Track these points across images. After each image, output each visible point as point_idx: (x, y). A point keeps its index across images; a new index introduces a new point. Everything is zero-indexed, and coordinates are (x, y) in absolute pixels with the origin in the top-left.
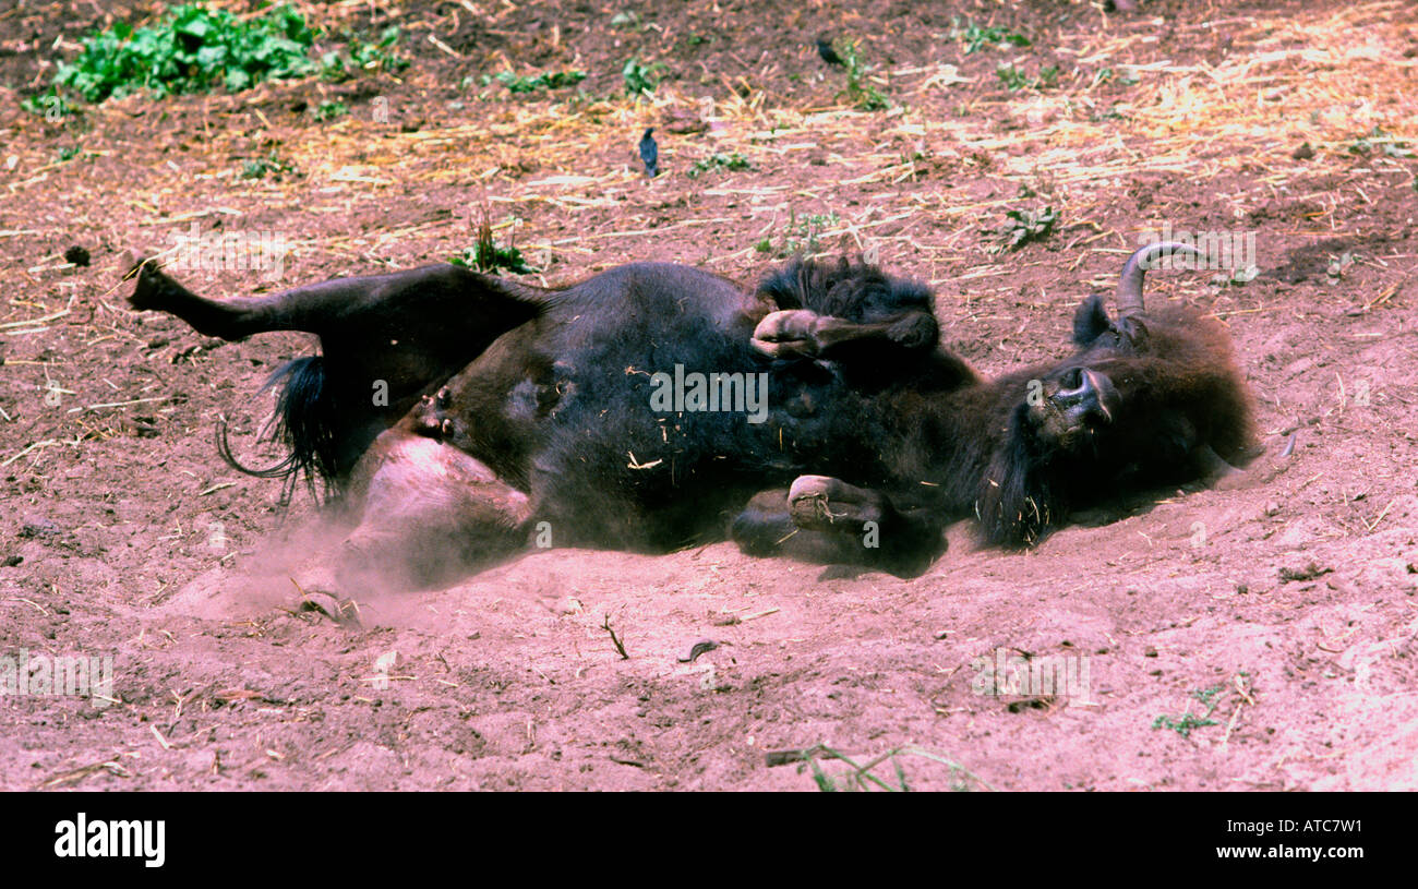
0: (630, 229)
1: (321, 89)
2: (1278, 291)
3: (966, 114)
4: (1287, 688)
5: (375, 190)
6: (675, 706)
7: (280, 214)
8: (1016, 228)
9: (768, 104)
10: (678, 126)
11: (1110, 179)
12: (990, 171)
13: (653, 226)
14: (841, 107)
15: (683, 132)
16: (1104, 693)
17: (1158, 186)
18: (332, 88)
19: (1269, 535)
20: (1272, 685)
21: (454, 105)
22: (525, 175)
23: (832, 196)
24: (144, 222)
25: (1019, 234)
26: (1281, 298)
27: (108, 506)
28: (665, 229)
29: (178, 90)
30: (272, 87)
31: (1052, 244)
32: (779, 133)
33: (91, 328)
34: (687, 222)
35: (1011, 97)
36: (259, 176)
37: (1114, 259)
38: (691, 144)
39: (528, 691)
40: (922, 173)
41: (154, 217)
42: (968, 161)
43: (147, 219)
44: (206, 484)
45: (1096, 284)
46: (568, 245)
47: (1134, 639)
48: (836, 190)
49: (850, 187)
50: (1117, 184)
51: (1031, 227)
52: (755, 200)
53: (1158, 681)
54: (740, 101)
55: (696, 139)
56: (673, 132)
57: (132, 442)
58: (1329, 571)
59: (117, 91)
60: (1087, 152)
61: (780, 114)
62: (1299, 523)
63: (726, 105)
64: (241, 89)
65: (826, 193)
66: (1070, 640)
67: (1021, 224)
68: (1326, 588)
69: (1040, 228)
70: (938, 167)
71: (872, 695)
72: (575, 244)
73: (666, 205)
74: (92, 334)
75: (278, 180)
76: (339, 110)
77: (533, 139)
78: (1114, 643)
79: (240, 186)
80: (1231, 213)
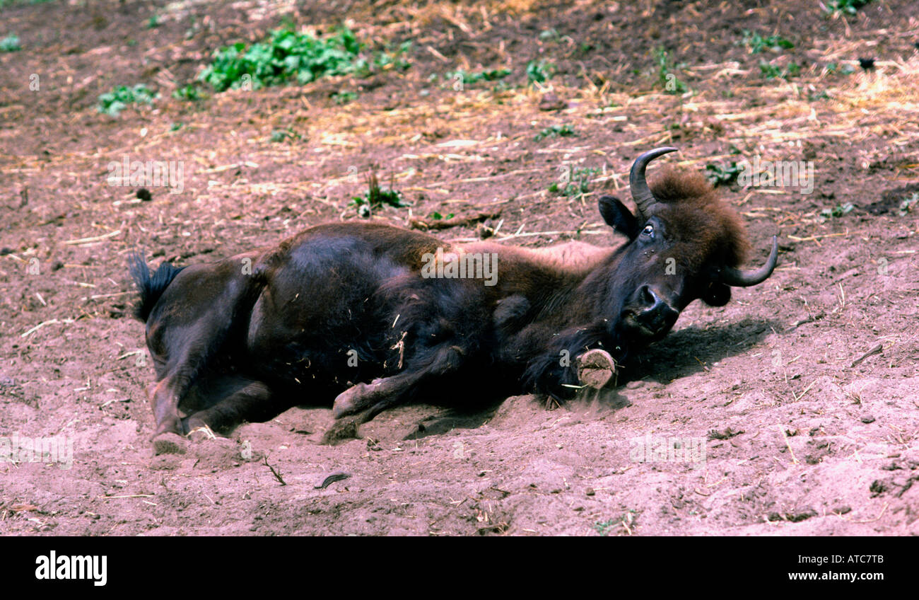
0: (479, 177)
1: (353, 82)
2: (863, 220)
3: (732, 96)
4: (658, 523)
5: (344, 150)
6: (280, 523)
7: (280, 166)
8: (712, 176)
9: (612, 90)
10: (546, 106)
11: (795, 141)
12: (721, 136)
13: (494, 174)
14: (655, 91)
15: (549, 110)
16: (541, 523)
17: (823, 146)
18: (360, 82)
19: (728, 403)
20: (647, 521)
21: (424, 92)
22: (438, 140)
23: (613, 154)
24: (197, 171)
25: (714, 180)
26: (864, 225)
27: (57, 367)
28: (501, 176)
29: (269, 84)
30: (325, 81)
31: (733, 188)
32: (607, 110)
33: (123, 243)
34: (515, 172)
35: (765, 84)
36: (280, 140)
37: (771, 197)
38: (552, 118)
39: (200, 509)
40: (676, 138)
41: (205, 168)
42: (707, 129)
43: (201, 170)
44: (122, 353)
45: (749, 214)
46: (435, 188)
47: (583, 482)
48: (618, 150)
49: (628, 148)
50: (799, 144)
51: (721, 176)
52: (567, 156)
53: (579, 515)
54: (594, 88)
55: (556, 115)
56: (542, 110)
57: (103, 321)
58: (740, 433)
59: (235, 84)
60: (789, 122)
61: (617, 96)
62: (748, 396)
63: (586, 92)
64: (306, 83)
65: (612, 151)
66: (535, 483)
67: (715, 173)
68: (730, 446)
69: (727, 176)
70: (687, 133)
71: (399, 520)
72: (440, 187)
73: (508, 161)
74: (122, 247)
75: (290, 144)
76: (351, 97)
77: (457, 115)
78: (567, 485)
79: (267, 148)
80: (860, 166)
